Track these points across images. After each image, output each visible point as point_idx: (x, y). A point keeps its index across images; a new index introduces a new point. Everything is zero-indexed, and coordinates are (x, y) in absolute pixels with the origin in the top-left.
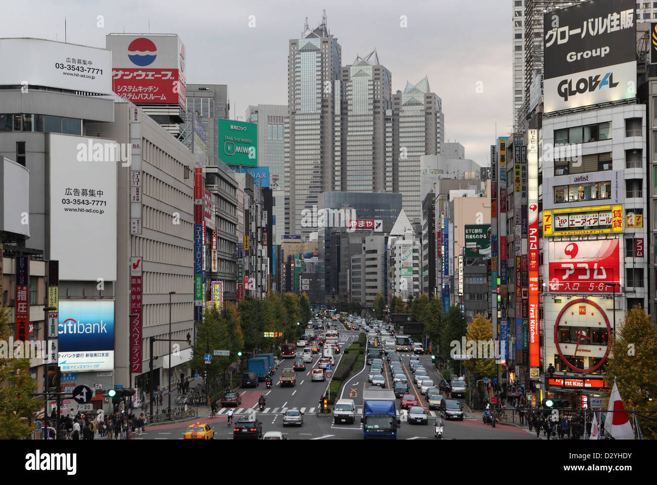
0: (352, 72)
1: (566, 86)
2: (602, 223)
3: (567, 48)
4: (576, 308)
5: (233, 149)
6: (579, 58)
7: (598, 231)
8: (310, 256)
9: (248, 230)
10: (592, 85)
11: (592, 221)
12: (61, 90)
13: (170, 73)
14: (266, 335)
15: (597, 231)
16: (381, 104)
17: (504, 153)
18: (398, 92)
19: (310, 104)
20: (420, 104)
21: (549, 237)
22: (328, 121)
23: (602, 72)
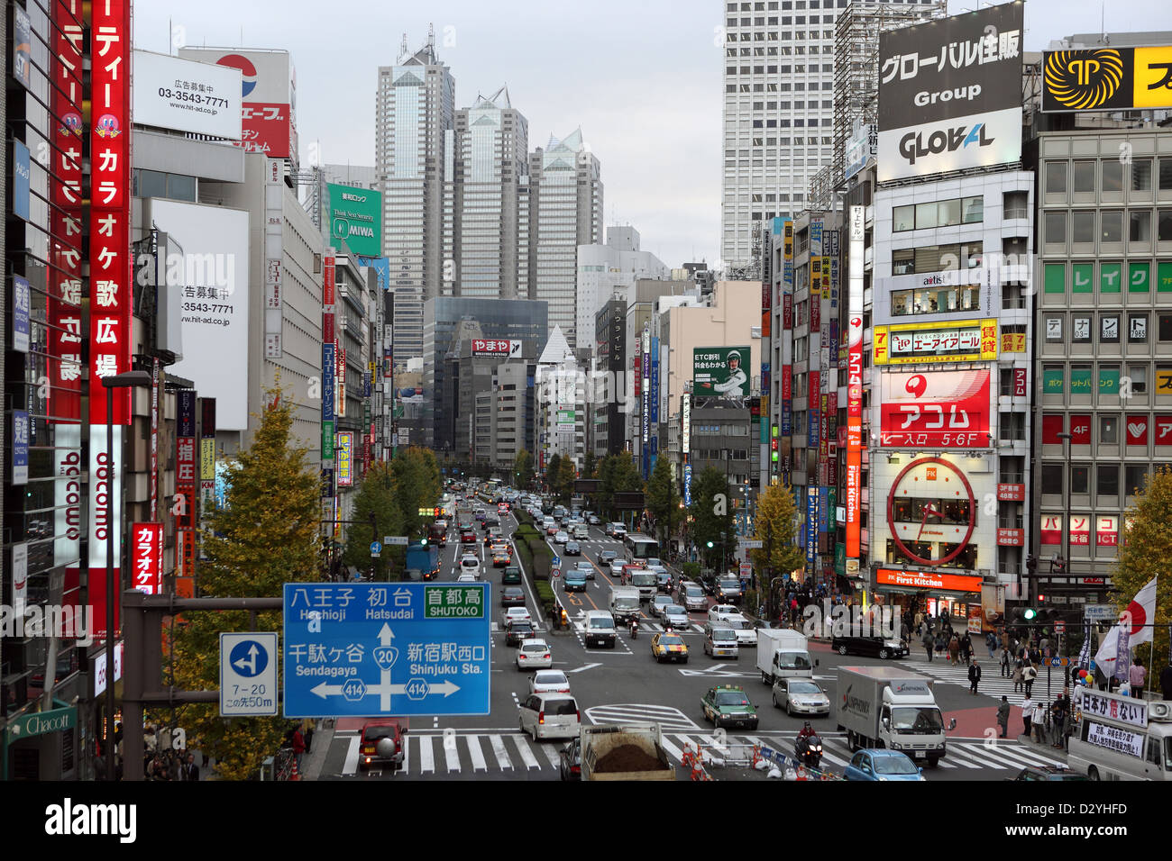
0: (471, 119)
1: (913, 142)
2: (964, 346)
3: (915, 86)
4: (921, 471)
5: (346, 230)
6: (934, 101)
7: (959, 357)
8: (410, 393)
9: (373, 354)
10: (953, 141)
11: (949, 343)
12: (166, 130)
13: (276, 111)
14: (420, 512)
15: (957, 358)
16: (512, 168)
17: (790, 240)
18: (538, 149)
19: (408, 165)
20: (569, 169)
21: (883, 366)
22: (435, 191)
23: (969, 122)
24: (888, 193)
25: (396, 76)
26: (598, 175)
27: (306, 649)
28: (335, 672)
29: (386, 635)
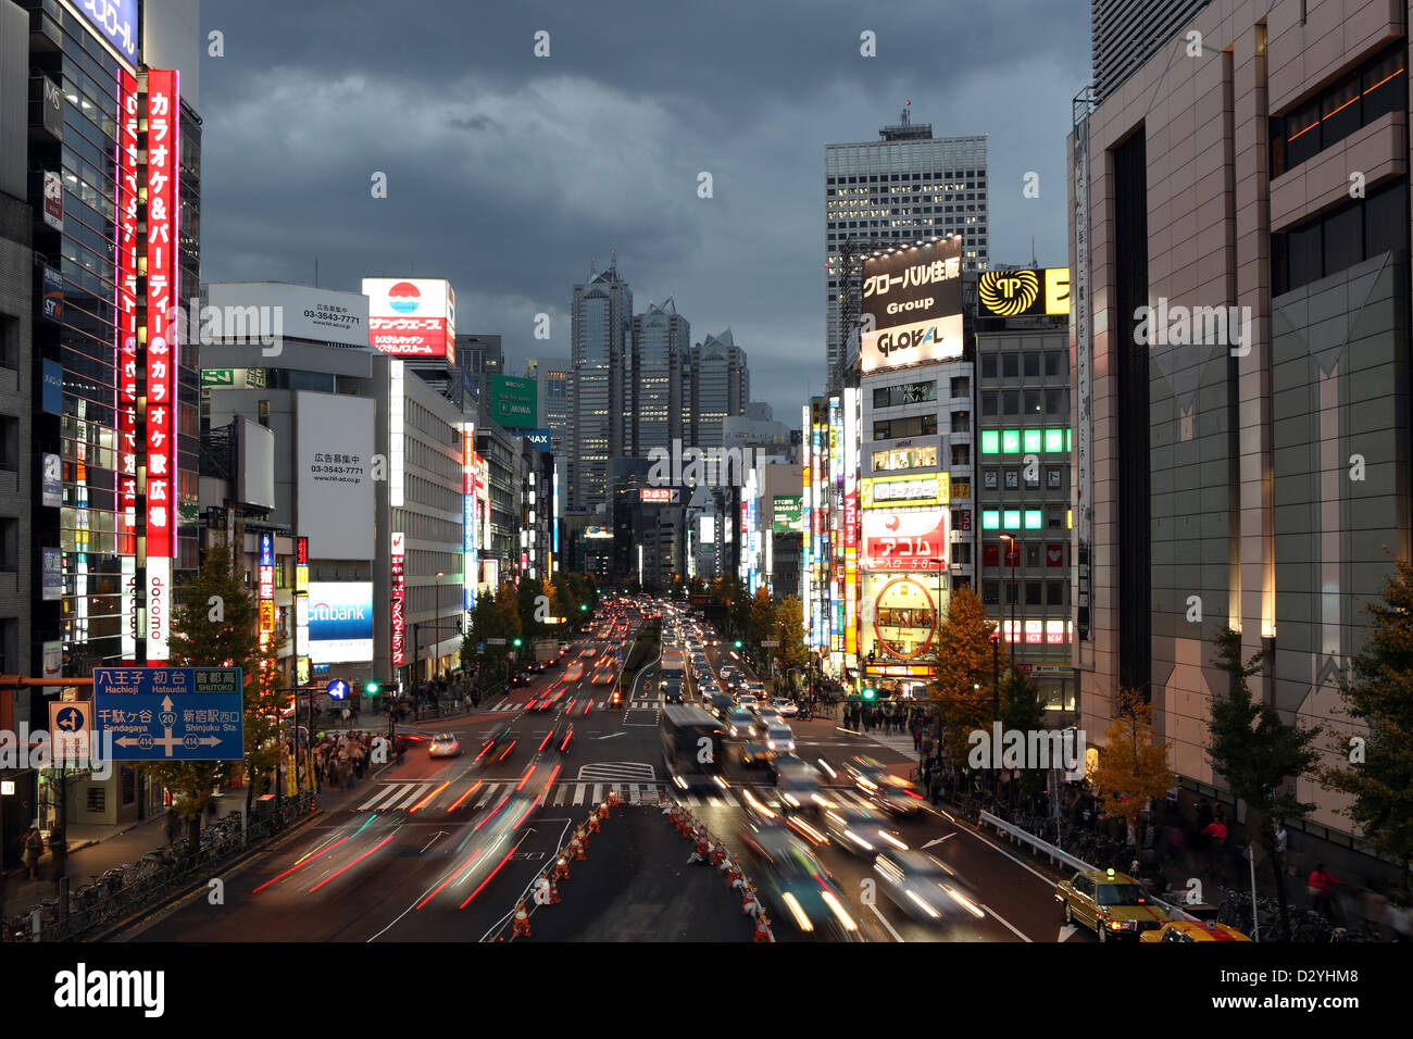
0: (646, 322)
1: (887, 340)
2: (925, 494)
3: (887, 298)
4: (897, 587)
5: (509, 409)
6: (901, 310)
7: (924, 502)
10: (915, 339)
11: (915, 491)
13: (437, 322)
14: (547, 620)
15: (920, 502)
16: (678, 359)
18: (698, 345)
20: (722, 359)
21: (869, 509)
22: (619, 379)
23: (925, 326)
25: (588, 290)
26: (745, 364)
27: (111, 713)
28: (131, 729)
29: (167, 704)
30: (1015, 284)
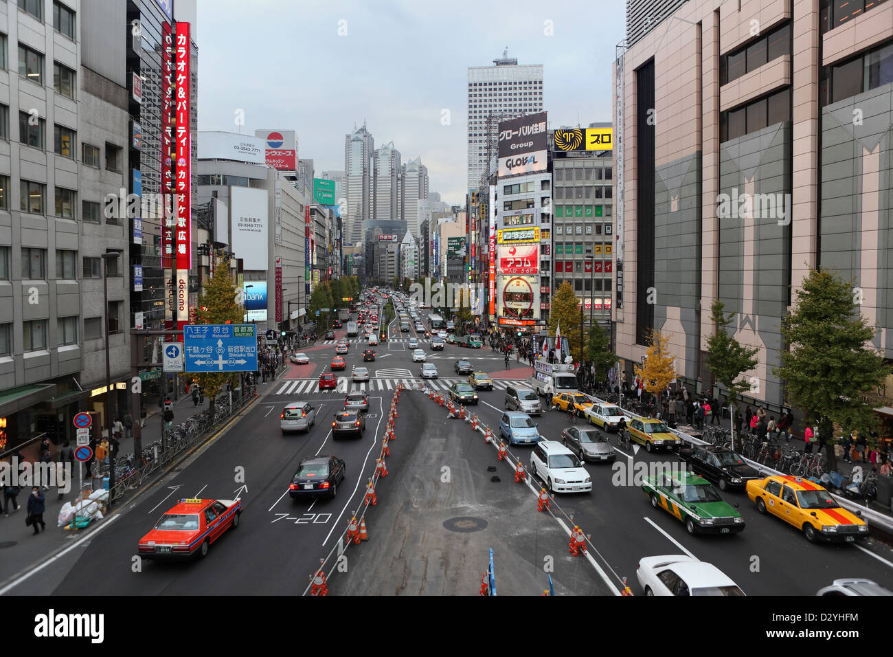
0: (380, 153)
1: (510, 162)
2: (529, 237)
3: (511, 142)
4: (514, 282)
5: (322, 195)
6: (517, 147)
7: (527, 241)
8: (357, 255)
10: (524, 162)
11: (524, 236)
12: (237, 161)
13: (291, 152)
14: (344, 299)
15: (526, 241)
16: (395, 171)
17: (474, 198)
18: (405, 164)
19: (357, 171)
20: (416, 171)
21: (501, 244)
22: (367, 180)
23: (529, 155)
24: (502, 180)
25: (352, 138)
26: (427, 174)
27: (192, 348)
28: (202, 356)
29: (220, 343)
30: (571, 135)
